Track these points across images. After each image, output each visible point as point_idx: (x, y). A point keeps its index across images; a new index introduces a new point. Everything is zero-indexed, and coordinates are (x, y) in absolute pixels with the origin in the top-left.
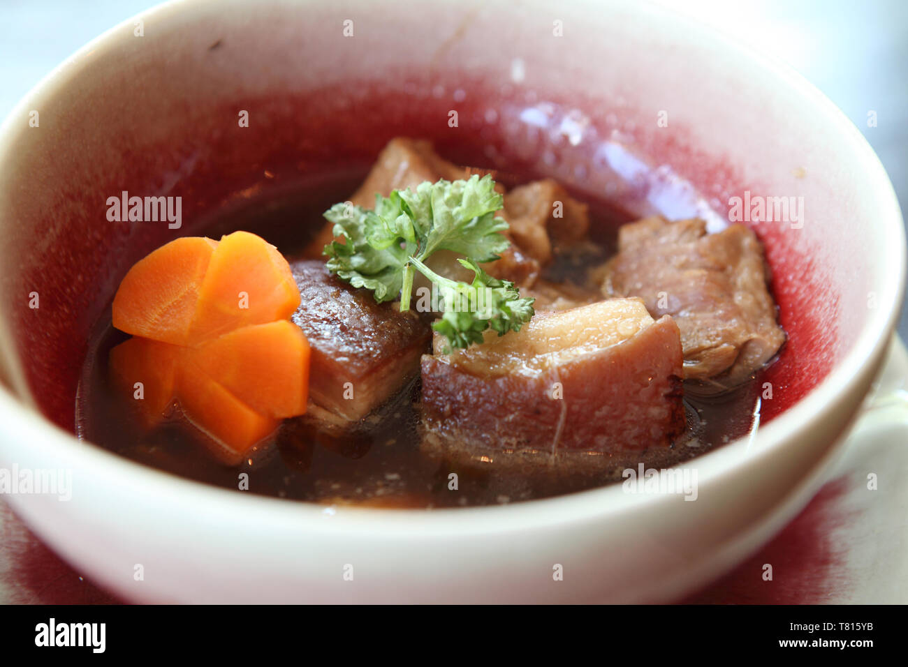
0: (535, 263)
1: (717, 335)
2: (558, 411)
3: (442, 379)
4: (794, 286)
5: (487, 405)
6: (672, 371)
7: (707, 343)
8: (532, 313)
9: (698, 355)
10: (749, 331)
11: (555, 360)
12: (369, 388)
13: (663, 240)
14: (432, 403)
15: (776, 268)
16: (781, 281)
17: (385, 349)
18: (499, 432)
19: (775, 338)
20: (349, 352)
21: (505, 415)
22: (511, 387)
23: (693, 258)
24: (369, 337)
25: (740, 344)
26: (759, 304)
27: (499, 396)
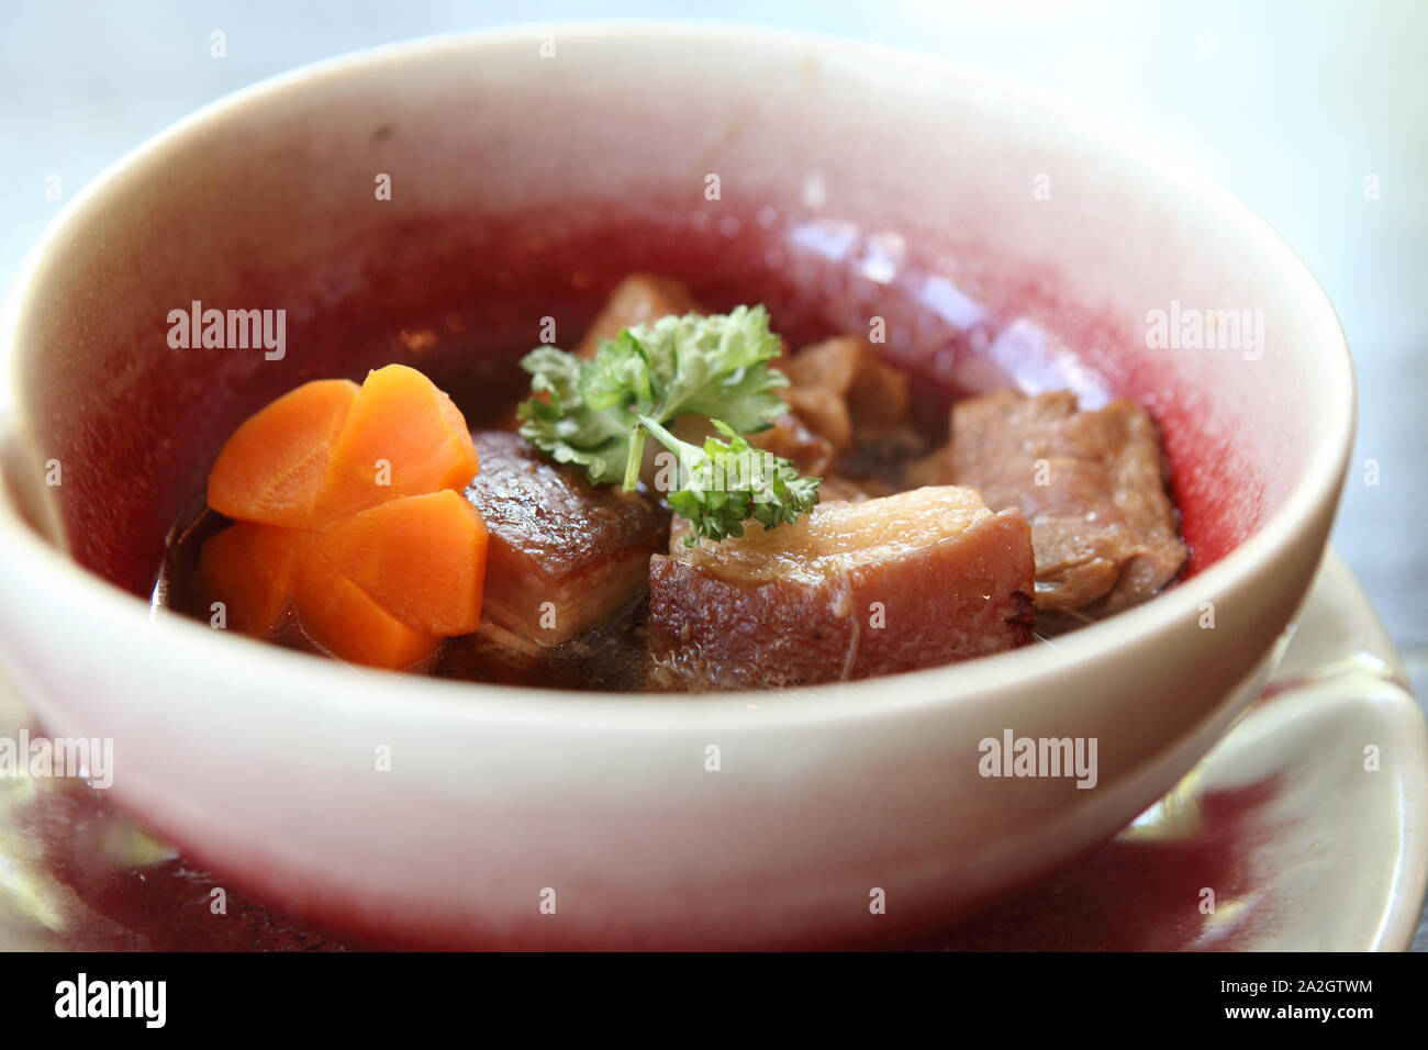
0: (827, 447)
1: (1088, 547)
2: (847, 635)
3: (679, 587)
4: (1203, 483)
5: (744, 624)
6: (1018, 585)
7: (1071, 558)
8: (816, 500)
9: (1058, 576)
10: (1133, 542)
11: (846, 562)
12: (572, 598)
13: (1015, 419)
14: (663, 624)
15: (1177, 461)
16: (1184, 478)
17: (598, 542)
18: (759, 666)
19: (1172, 554)
20: (544, 543)
21: (770, 641)
22: (779, 598)
23: (1057, 443)
24: (577, 526)
25: (1121, 560)
26: (1150, 508)
27: (761, 611)
